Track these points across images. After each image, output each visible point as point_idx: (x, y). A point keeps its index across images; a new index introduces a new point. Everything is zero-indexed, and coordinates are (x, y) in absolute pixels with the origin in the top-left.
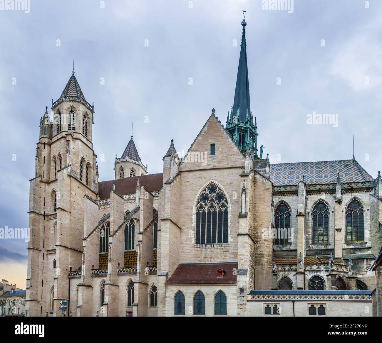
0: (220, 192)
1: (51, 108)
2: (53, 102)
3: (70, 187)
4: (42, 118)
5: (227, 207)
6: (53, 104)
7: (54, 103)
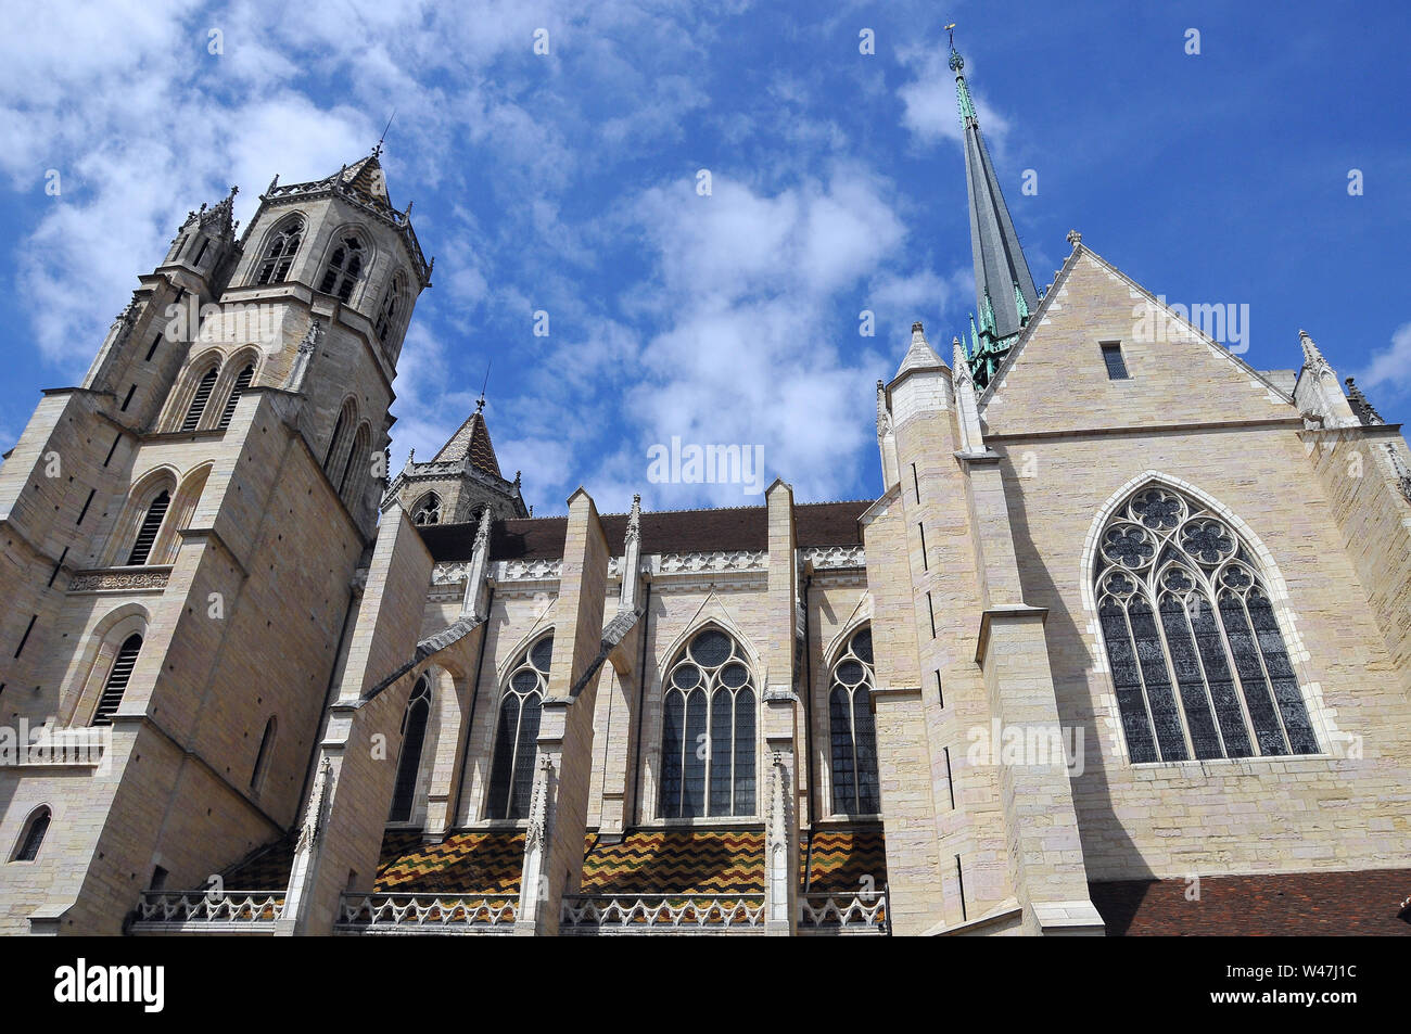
0: (1201, 520)
1: (261, 197)
2: (275, 182)
3: (279, 470)
4: (204, 206)
5: (1257, 582)
6: (273, 188)
7: (279, 189)
